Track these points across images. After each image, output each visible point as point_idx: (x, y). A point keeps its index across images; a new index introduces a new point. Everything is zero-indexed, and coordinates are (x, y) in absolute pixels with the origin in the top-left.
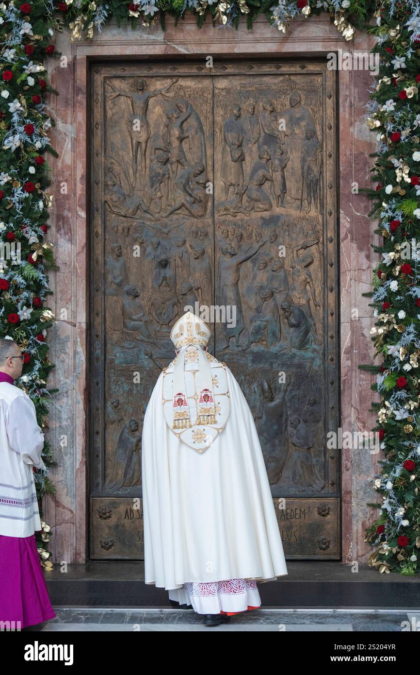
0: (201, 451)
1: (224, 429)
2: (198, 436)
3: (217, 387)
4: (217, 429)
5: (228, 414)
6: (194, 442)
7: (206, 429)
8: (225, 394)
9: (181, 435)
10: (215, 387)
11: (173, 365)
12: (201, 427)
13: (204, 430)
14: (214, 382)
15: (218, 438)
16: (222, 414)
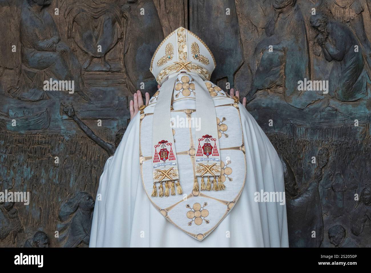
0: (200, 238)
1: (237, 202)
2: (197, 214)
3: (227, 136)
4: (226, 203)
5: (244, 180)
6: (190, 224)
7: (208, 203)
8: (238, 148)
9: (169, 213)
10: (223, 136)
11: (155, 100)
12: (200, 200)
13: (206, 204)
14: (222, 128)
15: (227, 218)
16: (234, 178)
